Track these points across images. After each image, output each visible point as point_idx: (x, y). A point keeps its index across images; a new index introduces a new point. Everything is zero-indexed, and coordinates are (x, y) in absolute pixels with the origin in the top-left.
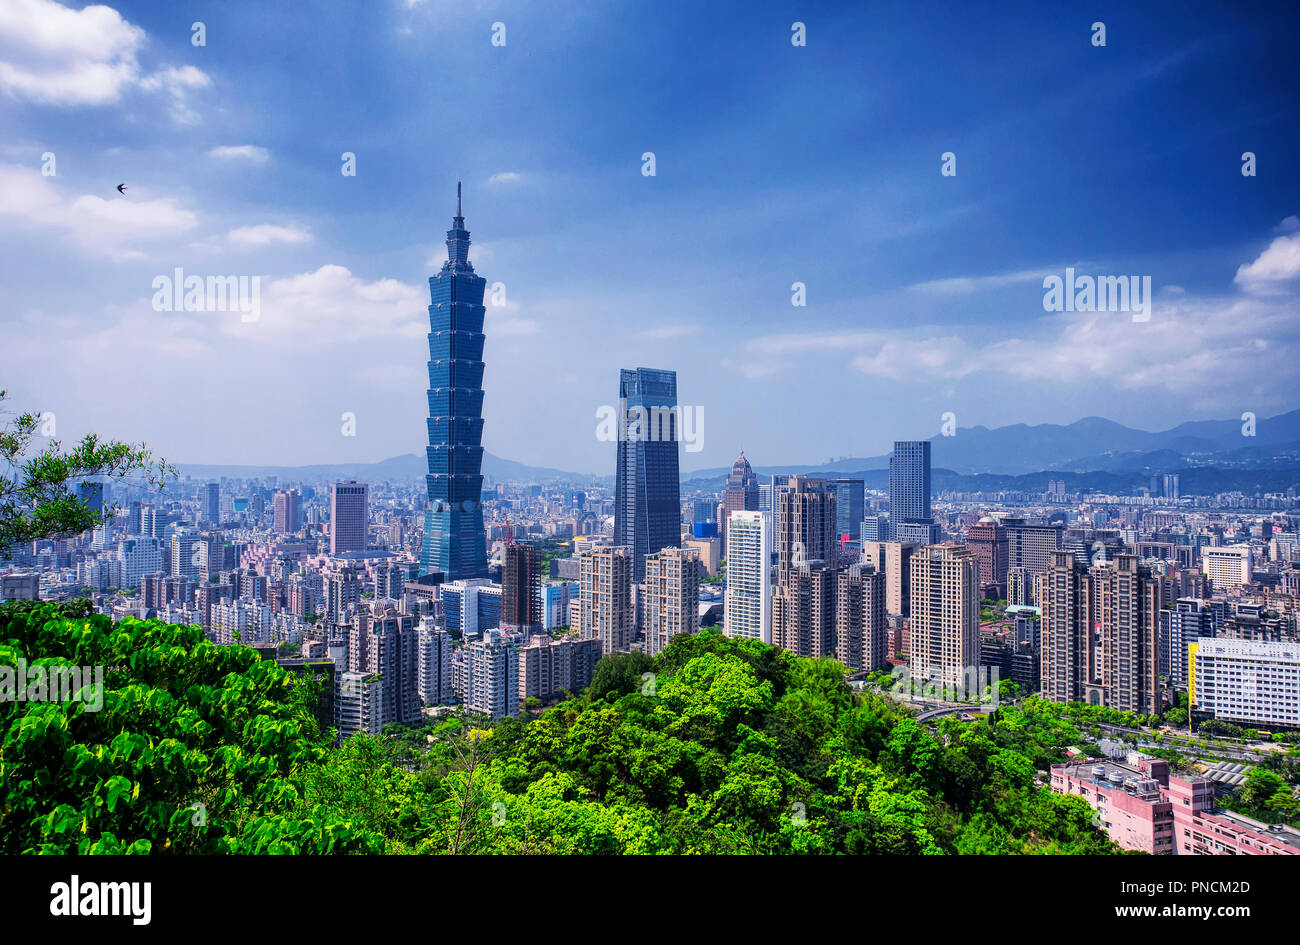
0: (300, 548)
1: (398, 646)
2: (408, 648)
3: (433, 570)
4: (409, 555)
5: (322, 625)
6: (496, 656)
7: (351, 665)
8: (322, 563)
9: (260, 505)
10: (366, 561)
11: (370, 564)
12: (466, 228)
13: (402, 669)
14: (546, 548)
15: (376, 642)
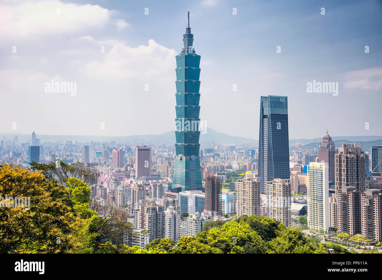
0: (122, 175)
1: (157, 218)
2: (161, 219)
3: (178, 186)
4: (169, 179)
5: (128, 209)
6: (197, 224)
7: (138, 226)
8: (131, 182)
9: (107, 155)
10: (150, 181)
11: (152, 183)
12: (192, 33)
13: (158, 228)
14: (233, 176)
15: (148, 216)
